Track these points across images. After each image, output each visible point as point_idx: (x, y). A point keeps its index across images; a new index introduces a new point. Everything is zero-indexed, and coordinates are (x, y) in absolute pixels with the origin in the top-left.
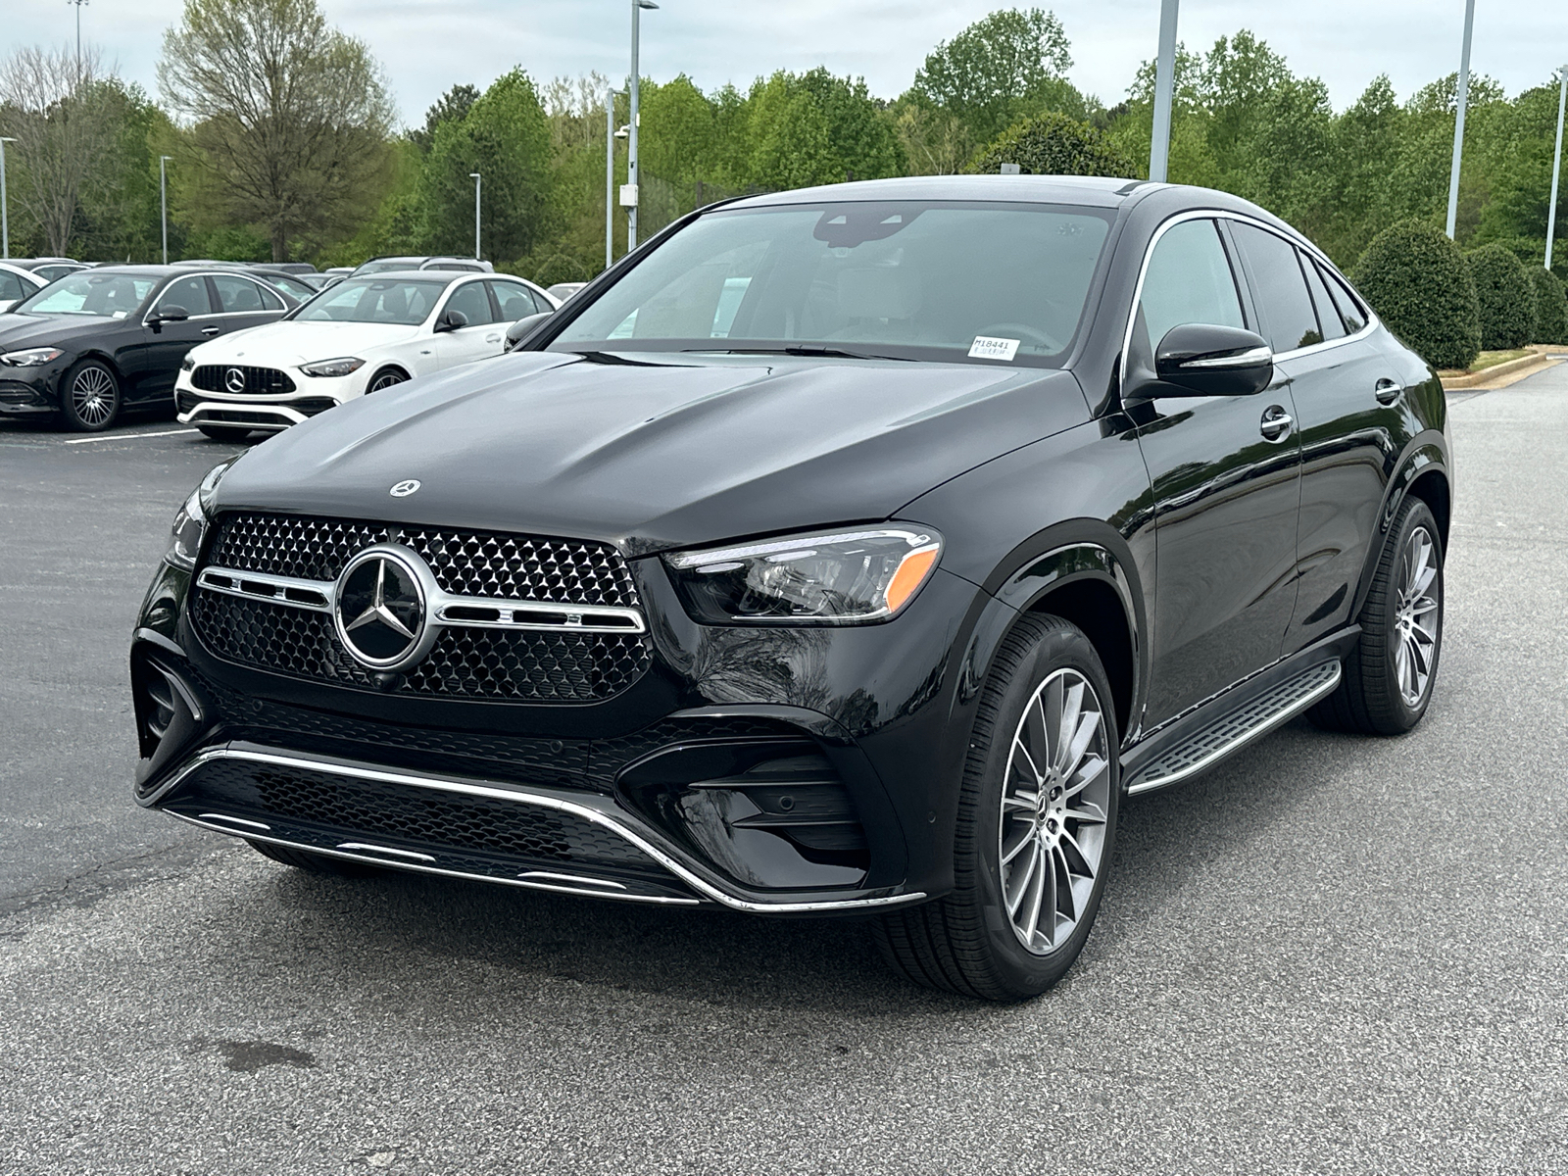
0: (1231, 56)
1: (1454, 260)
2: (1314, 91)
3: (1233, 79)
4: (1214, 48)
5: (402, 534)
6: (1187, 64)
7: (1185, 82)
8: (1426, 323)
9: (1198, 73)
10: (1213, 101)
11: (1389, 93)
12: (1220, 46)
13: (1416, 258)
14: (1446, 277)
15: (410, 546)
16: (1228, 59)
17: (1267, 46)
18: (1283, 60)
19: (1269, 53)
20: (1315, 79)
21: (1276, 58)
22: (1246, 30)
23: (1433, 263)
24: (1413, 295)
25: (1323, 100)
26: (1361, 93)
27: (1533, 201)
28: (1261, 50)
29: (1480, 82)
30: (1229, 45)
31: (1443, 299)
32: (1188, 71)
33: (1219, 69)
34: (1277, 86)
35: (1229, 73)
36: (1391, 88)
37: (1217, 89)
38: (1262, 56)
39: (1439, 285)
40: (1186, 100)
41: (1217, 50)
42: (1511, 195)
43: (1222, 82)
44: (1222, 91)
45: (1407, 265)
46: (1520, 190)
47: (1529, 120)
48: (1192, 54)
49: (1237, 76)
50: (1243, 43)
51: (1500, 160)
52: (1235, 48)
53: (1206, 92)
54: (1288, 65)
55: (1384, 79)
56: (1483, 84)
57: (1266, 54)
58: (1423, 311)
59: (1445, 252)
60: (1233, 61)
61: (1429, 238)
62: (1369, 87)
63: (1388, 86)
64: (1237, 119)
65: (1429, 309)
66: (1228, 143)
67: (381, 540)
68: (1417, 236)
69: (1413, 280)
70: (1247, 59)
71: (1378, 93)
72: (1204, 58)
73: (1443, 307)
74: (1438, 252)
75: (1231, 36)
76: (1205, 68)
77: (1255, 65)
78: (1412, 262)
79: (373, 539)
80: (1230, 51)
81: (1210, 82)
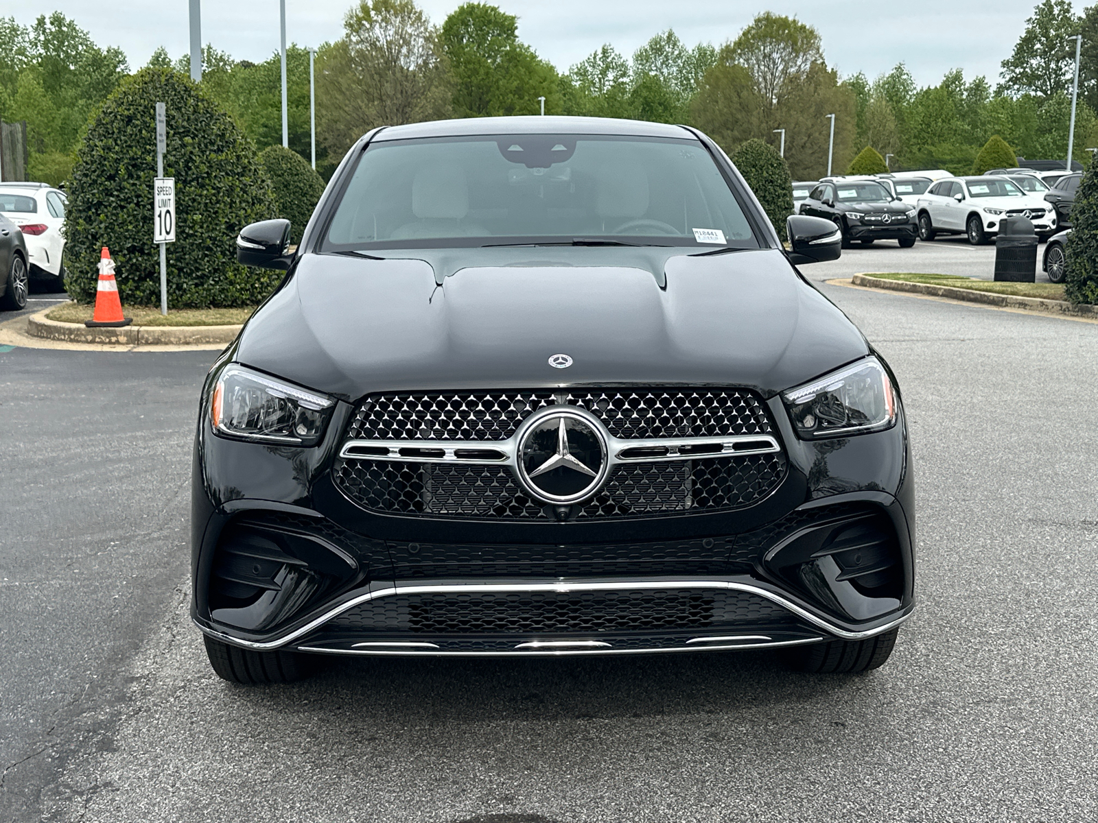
0: (50, 29)
1: (308, 174)
2: (116, 56)
3: (54, 45)
4: (37, 22)
5: (570, 397)
6: (19, 33)
7: (19, 45)
8: (297, 214)
9: (27, 39)
10: (40, 60)
11: (167, 60)
12: (41, 22)
13: (285, 171)
14: (305, 184)
15: (580, 406)
16: (48, 31)
17: (75, 23)
18: (87, 34)
19: (77, 28)
20: (116, 48)
21: (82, 32)
22: (59, 11)
23: (296, 175)
24: (286, 196)
25: (123, 62)
26: (149, 59)
27: (276, 135)
28: (71, 25)
29: (219, 55)
30: (47, 21)
31: (305, 198)
32: (20, 37)
33: (42, 38)
34: (85, 51)
35: (49, 41)
36: (168, 56)
37: (42, 51)
38: (72, 31)
39: (301, 189)
40: (20, 57)
41: (39, 24)
42: (262, 130)
43: (46, 47)
44: (46, 53)
45: (280, 176)
46: (266, 127)
47: (262, 82)
48: (22, 26)
49: (55, 42)
50: (58, 20)
51: (247, 108)
52: (52, 23)
53: (34, 53)
54: (91, 37)
55: (163, 50)
56: (221, 57)
57: (75, 29)
58: (294, 206)
59: (302, 168)
60: (51, 32)
61: (291, 159)
62: (153, 55)
63: (165, 55)
64: (59, 72)
65: (298, 205)
66: (56, 89)
67: (551, 403)
68: (283, 156)
69: (285, 186)
70: (61, 31)
71: (159, 59)
72: (30, 29)
73: (306, 204)
74: (298, 168)
75: (48, 16)
76: (32, 35)
77: (66, 36)
78: (283, 174)
79: (543, 403)
80: (48, 25)
81: (37, 46)
